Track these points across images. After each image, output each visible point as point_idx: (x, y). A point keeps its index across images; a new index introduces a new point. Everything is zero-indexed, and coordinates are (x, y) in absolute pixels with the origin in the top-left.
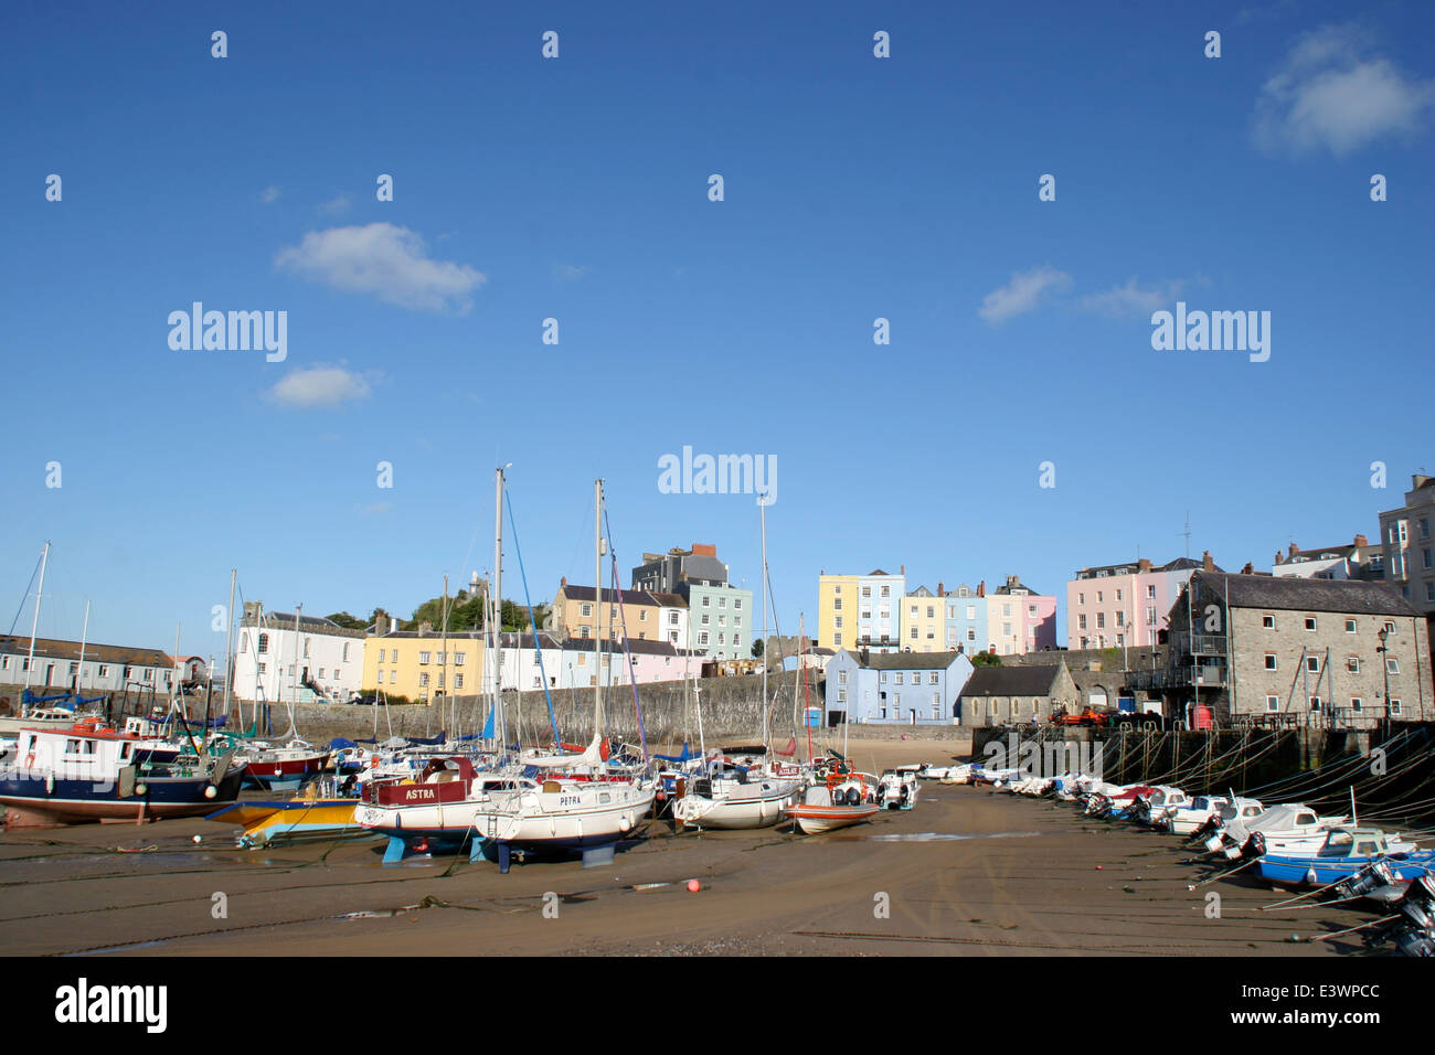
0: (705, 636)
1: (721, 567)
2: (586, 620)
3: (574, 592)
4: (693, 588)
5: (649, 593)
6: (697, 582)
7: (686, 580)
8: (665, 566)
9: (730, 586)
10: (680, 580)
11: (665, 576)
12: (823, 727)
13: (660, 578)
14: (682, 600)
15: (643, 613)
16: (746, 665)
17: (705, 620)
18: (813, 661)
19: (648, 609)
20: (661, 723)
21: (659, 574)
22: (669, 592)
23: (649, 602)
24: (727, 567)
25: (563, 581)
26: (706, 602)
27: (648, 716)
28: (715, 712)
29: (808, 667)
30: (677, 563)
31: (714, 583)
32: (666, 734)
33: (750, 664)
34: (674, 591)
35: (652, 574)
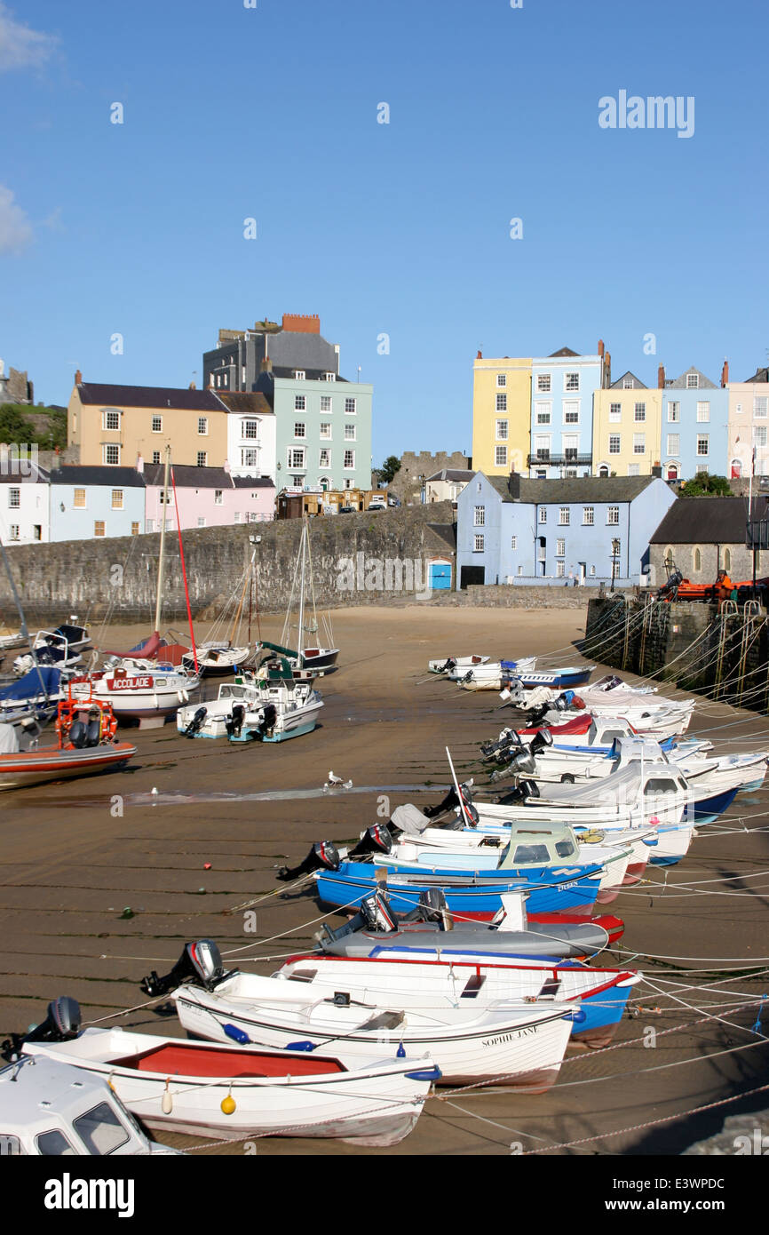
0: (298, 456)
1: (329, 349)
2: (113, 436)
3: (93, 394)
4: (279, 383)
5: (213, 391)
6: (287, 373)
7: (269, 370)
8: (244, 350)
9: (339, 379)
10: (262, 371)
11: (244, 365)
12: (454, 590)
13: (237, 369)
14: (263, 401)
15: (202, 422)
16: (355, 498)
17: (300, 430)
18: (445, 491)
19: (211, 417)
20: (198, 589)
21: (236, 362)
22: (249, 390)
23: (214, 406)
24: (337, 349)
25: (78, 376)
26: (300, 403)
27: (177, 579)
28: (285, 571)
29: (438, 500)
30: (260, 343)
31: (314, 375)
32: (207, 605)
33: (362, 496)
34: (255, 388)
35: (228, 363)
